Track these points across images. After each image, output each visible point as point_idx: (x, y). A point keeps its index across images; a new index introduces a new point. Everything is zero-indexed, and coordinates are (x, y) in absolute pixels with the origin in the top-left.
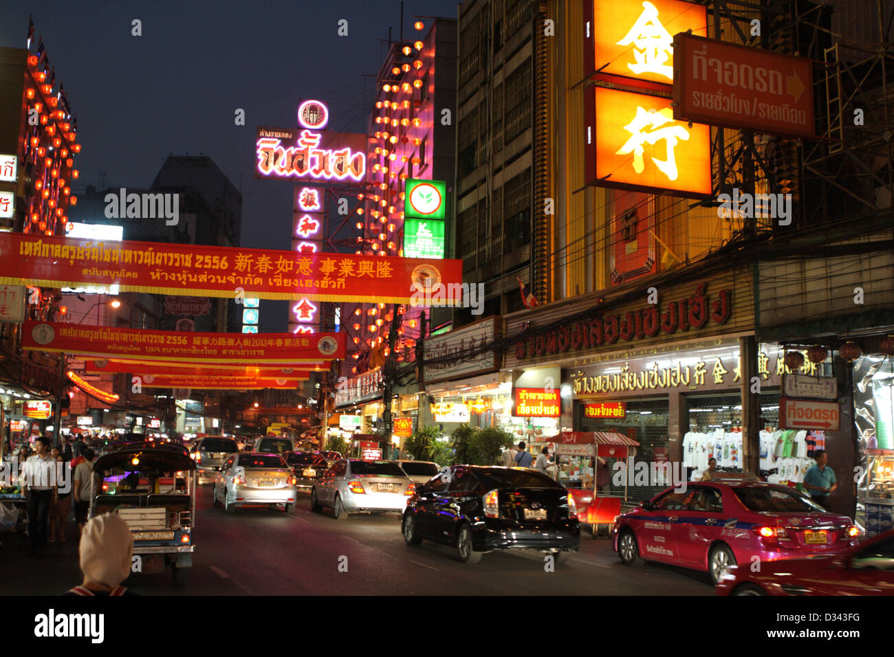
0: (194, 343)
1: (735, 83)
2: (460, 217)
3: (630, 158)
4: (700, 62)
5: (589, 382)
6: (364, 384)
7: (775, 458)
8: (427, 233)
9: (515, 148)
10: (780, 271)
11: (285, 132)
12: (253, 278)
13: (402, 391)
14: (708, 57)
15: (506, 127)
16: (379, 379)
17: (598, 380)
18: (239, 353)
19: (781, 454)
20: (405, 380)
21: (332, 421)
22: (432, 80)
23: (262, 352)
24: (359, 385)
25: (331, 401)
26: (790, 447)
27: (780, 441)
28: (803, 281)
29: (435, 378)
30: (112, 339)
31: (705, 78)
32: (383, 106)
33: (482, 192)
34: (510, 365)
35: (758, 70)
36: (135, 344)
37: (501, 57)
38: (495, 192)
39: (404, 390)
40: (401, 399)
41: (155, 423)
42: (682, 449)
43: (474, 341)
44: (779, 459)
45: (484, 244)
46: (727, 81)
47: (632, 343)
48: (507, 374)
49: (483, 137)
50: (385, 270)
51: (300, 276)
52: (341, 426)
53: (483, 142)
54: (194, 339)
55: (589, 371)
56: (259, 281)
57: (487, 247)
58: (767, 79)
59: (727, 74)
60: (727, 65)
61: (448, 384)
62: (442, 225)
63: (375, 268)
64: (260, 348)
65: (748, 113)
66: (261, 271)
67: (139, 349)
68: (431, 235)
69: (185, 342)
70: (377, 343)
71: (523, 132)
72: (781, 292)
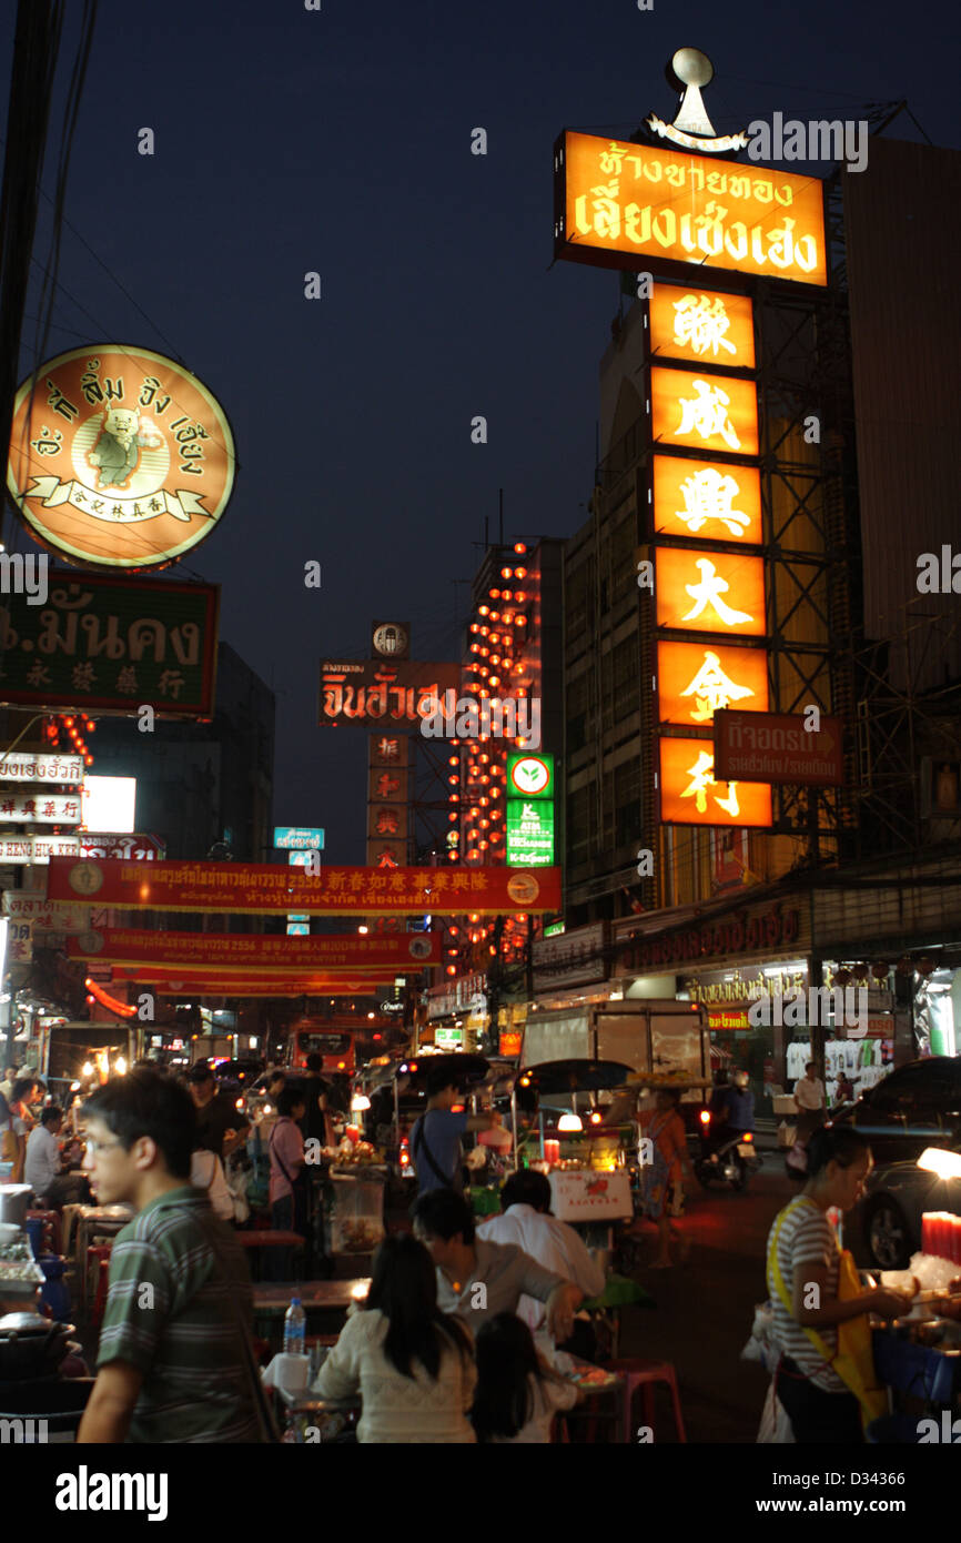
0: (264, 948)
1: (767, 747)
2: (571, 798)
3: (694, 799)
4: (735, 732)
5: (703, 991)
6: (465, 990)
7: (859, 1067)
8: (534, 816)
9: (626, 728)
10: (828, 898)
11: (355, 664)
12: (347, 897)
13: (510, 999)
14: (742, 727)
15: (614, 703)
16: (483, 984)
17: (712, 989)
18: (315, 959)
19: (863, 1063)
20: (515, 988)
21: (425, 1037)
22: (538, 610)
23: (343, 958)
24: (458, 991)
25: (423, 1010)
26: (870, 1056)
27: (862, 1050)
28: (842, 909)
29: (547, 986)
30: (170, 945)
31: (740, 744)
32: (479, 632)
33: (593, 773)
34: (621, 973)
35: (789, 732)
36: (196, 950)
37: (608, 622)
38: (605, 776)
39: (514, 998)
40: (512, 1009)
41: (177, 1044)
42: (786, 1060)
43: (583, 946)
44: (862, 1068)
45: (596, 833)
46: (761, 746)
47: (725, 956)
48: (617, 984)
49: (592, 711)
50: (479, 882)
51: (395, 893)
52: (436, 1043)
53: (592, 716)
54: (264, 943)
55: (705, 981)
56: (352, 899)
57: (599, 837)
58: (798, 740)
59: (761, 739)
60: (760, 731)
61: (563, 992)
62: (551, 806)
63: (469, 880)
64: (341, 953)
65: (780, 770)
66: (354, 889)
67: (200, 957)
68: (538, 818)
69: (253, 947)
70: (481, 938)
71: (632, 713)
72: (829, 917)
